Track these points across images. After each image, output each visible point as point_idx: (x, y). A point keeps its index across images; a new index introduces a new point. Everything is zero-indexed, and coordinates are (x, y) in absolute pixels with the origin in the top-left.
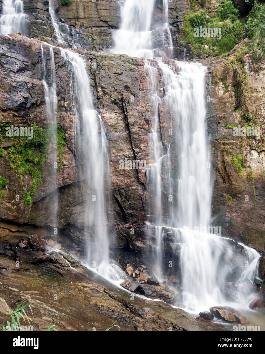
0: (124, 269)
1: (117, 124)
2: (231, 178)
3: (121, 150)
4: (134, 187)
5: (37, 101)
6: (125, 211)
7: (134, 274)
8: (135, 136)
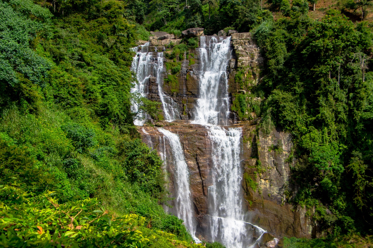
1: (194, 166)
2: (250, 193)
6: (198, 209)
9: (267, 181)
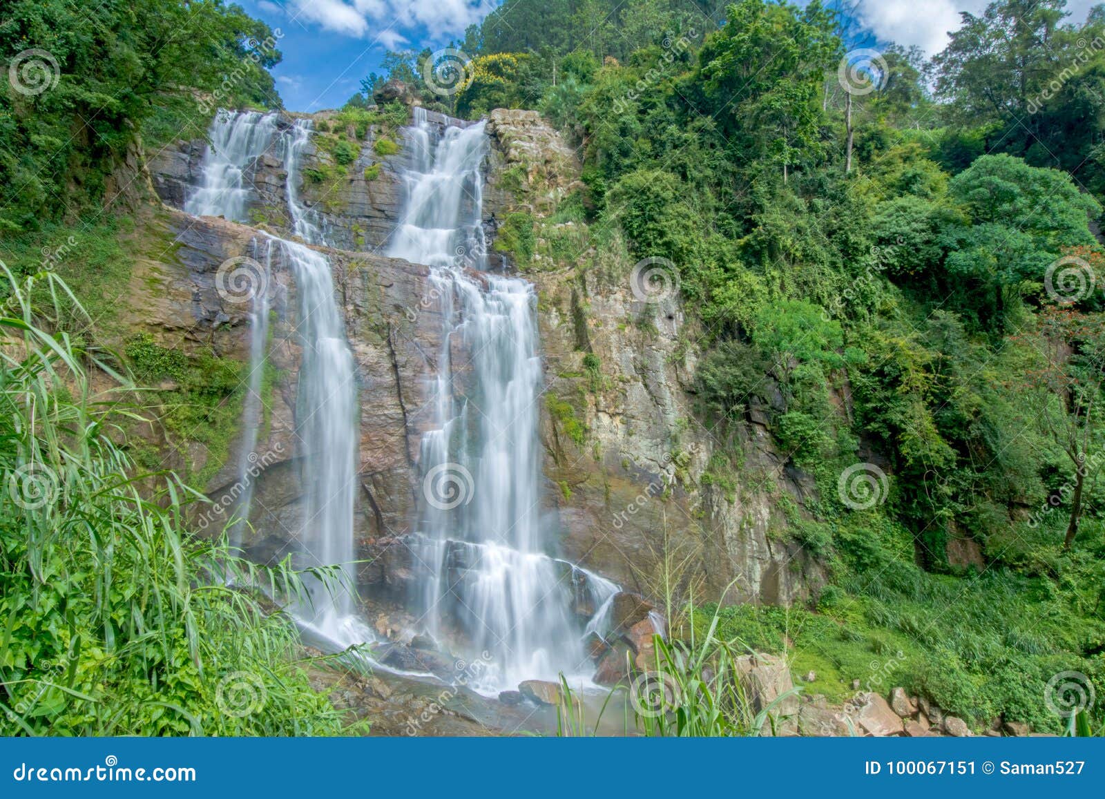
0: (372, 625)
1: (377, 363)
2: (567, 457)
3: (382, 406)
4: (401, 471)
5: (232, 319)
6: (382, 514)
7: (389, 631)
8: (407, 384)
9: (617, 420)
